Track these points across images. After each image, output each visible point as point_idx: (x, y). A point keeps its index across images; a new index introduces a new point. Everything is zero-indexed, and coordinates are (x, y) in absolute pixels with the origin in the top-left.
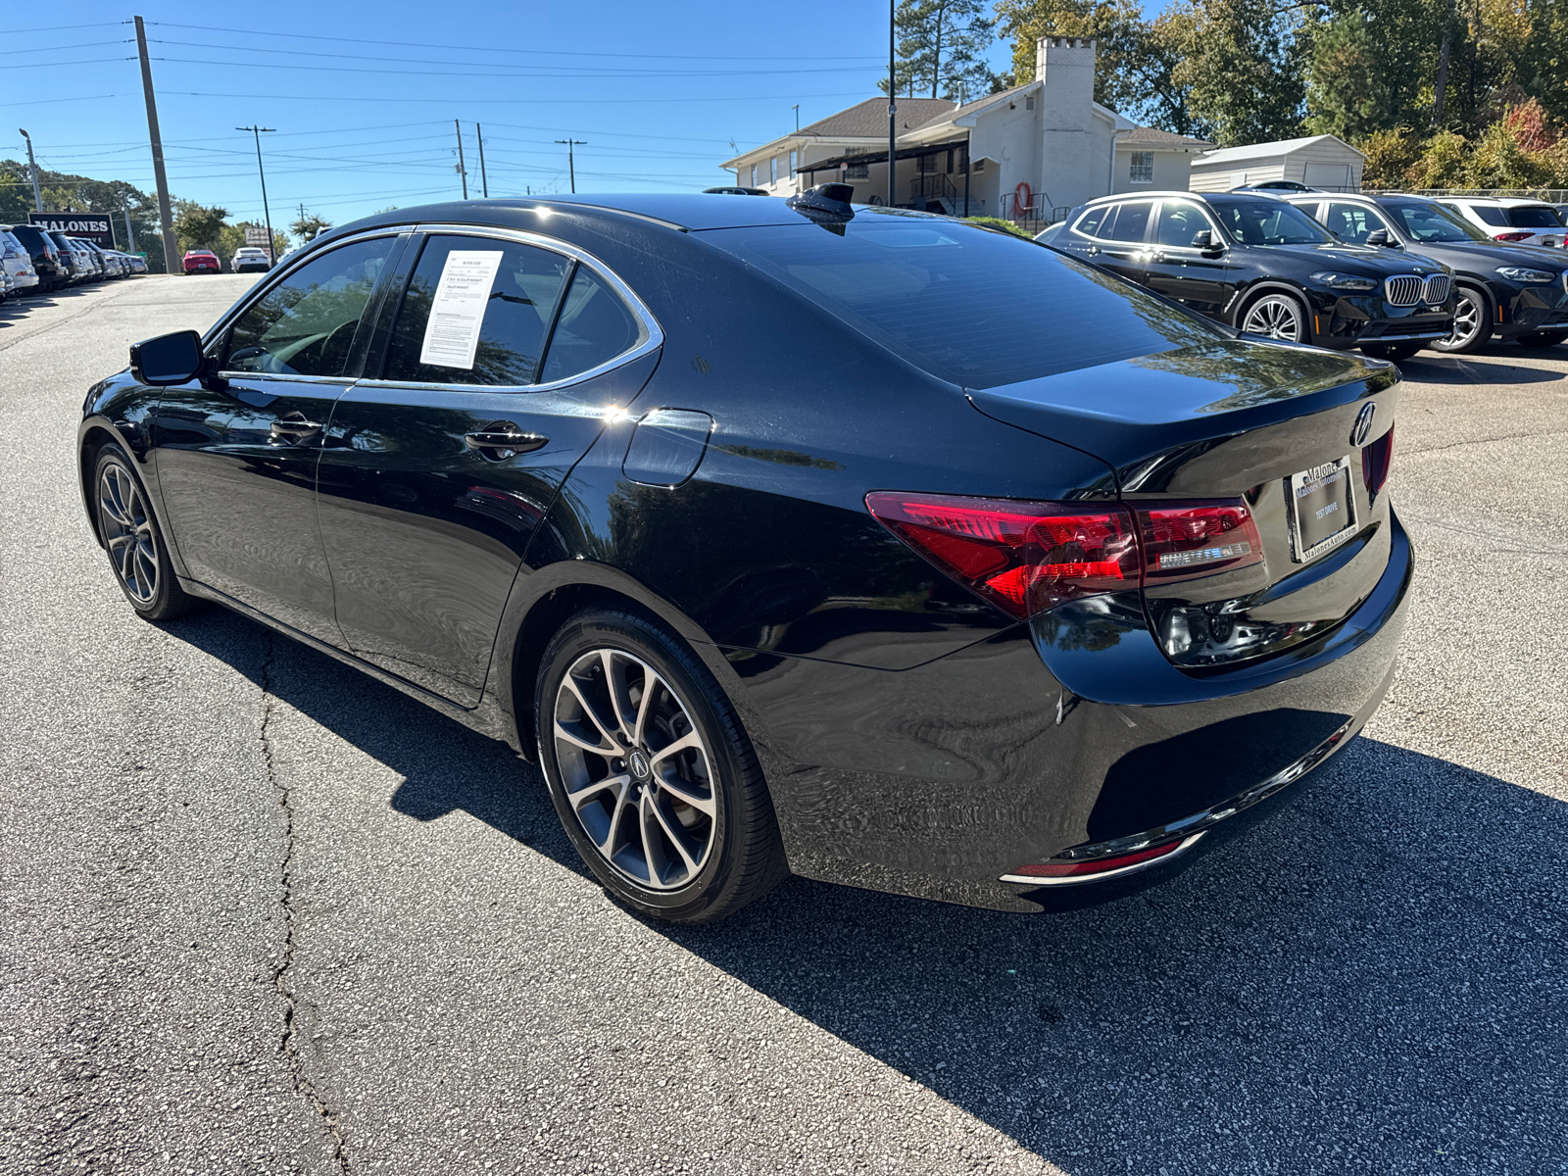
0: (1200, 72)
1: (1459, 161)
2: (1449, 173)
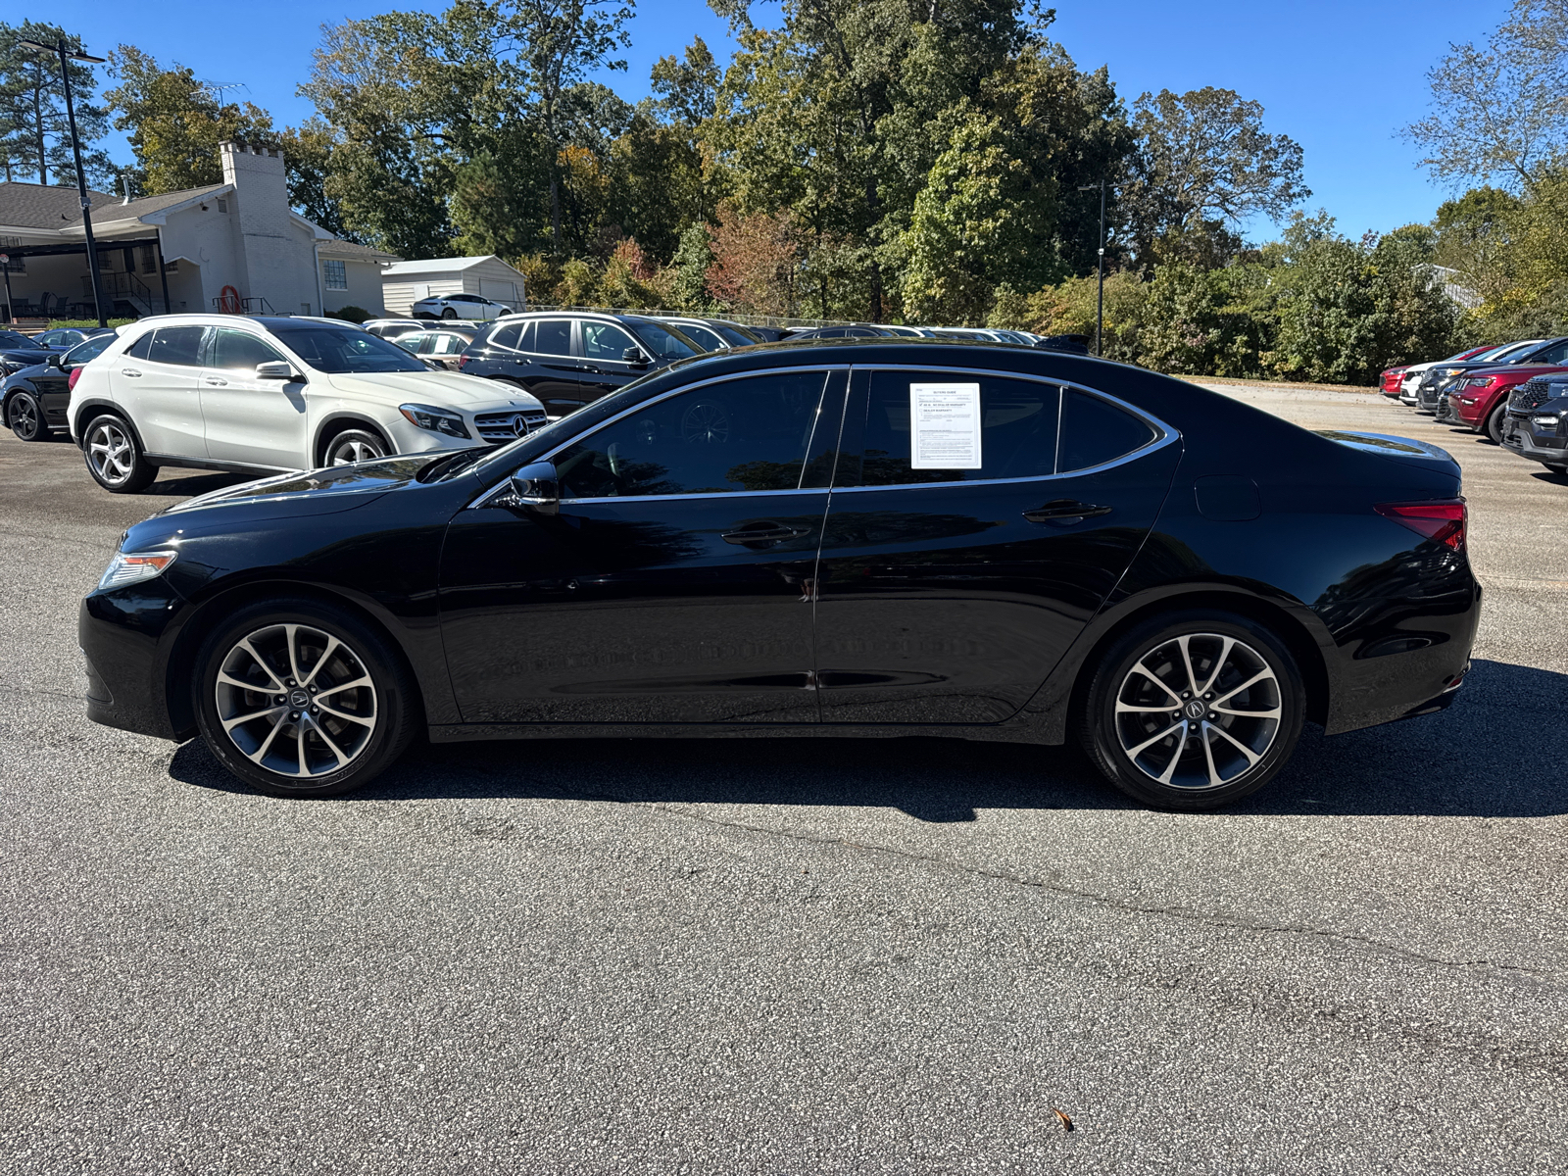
0: (352, 188)
1: (592, 284)
2: (587, 294)
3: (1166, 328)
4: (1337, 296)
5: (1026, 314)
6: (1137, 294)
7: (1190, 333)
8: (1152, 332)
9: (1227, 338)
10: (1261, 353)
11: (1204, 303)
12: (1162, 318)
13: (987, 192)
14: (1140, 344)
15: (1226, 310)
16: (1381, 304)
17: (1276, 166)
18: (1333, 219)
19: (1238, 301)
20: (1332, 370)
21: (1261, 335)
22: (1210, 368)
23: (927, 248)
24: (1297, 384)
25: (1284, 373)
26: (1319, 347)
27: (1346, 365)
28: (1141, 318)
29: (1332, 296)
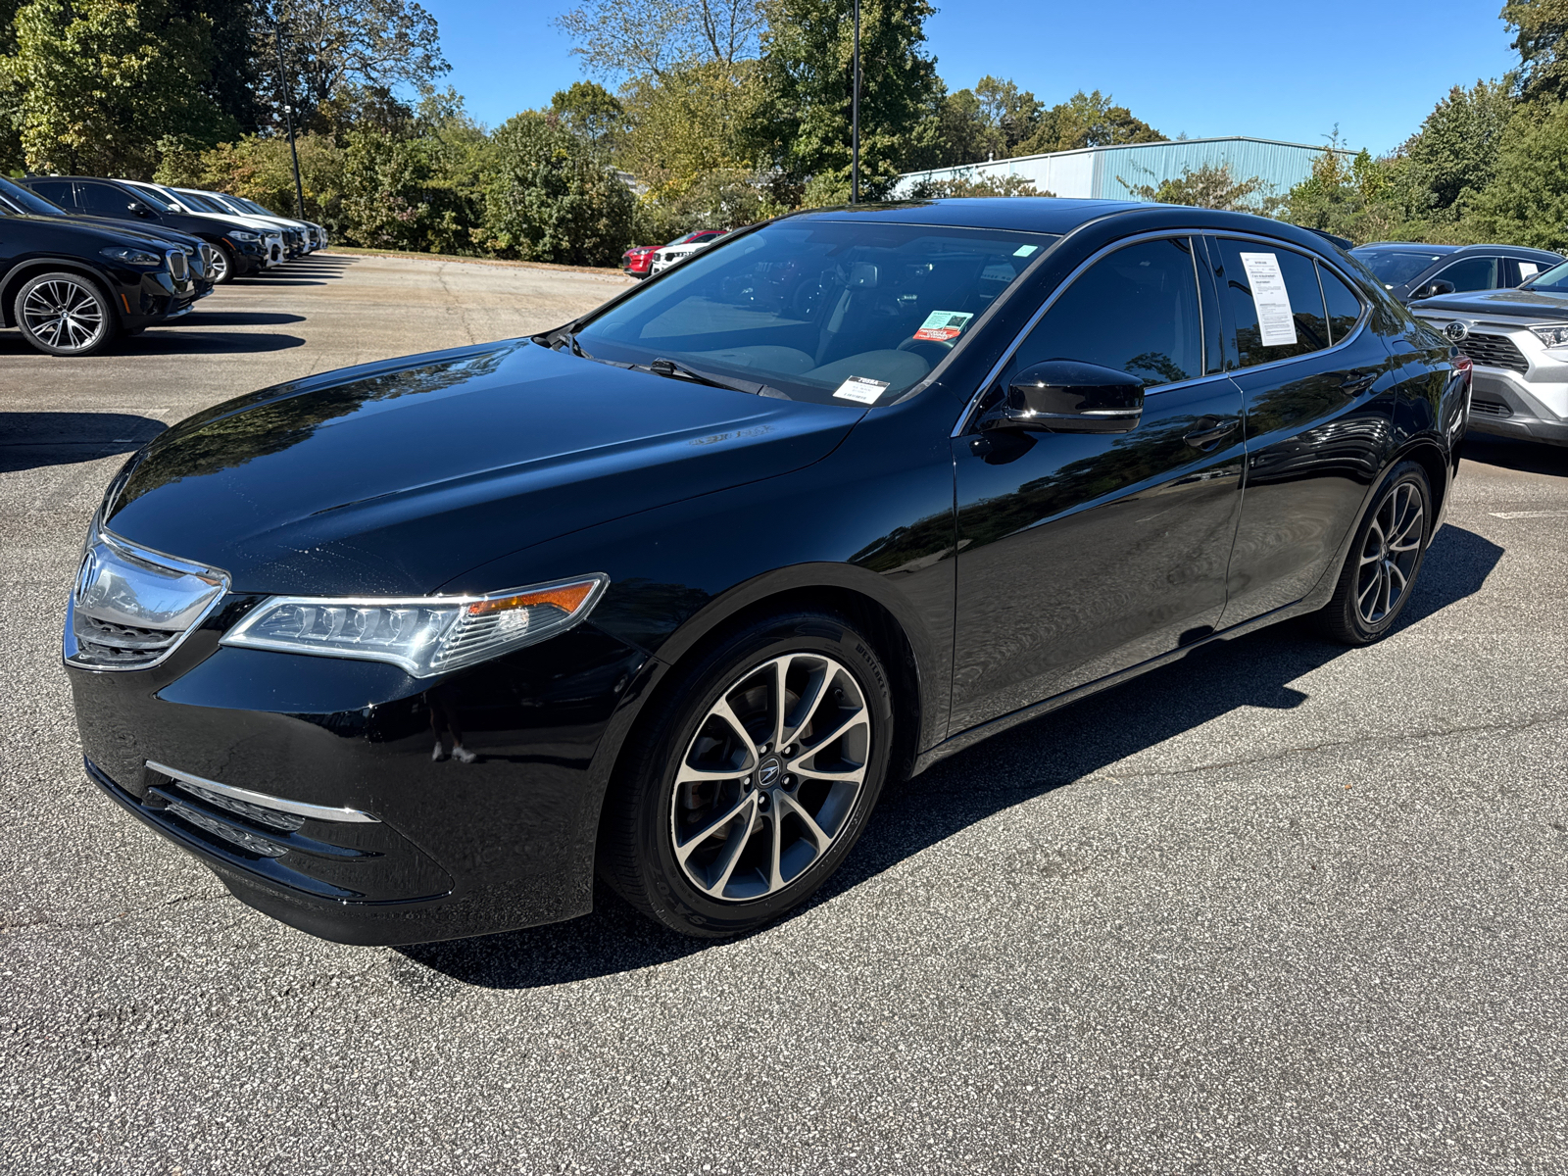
3: (372, 200)
4: (535, 175)
5: (203, 175)
6: (333, 161)
7: (398, 206)
8: (357, 204)
9: (436, 212)
10: (471, 230)
11: (407, 175)
12: (365, 189)
13: (123, 22)
14: (346, 217)
15: (431, 184)
16: (574, 186)
17: (413, 35)
18: (462, 98)
19: (440, 175)
20: (539, 248)
21: (468, 211)
22: (424, 244)
23: (52, 83)
24: (510, 262)
25: (495, 251)
26: (525, 226)
27: (551, 243)
28: (342, 188)
29: (530, 176)
